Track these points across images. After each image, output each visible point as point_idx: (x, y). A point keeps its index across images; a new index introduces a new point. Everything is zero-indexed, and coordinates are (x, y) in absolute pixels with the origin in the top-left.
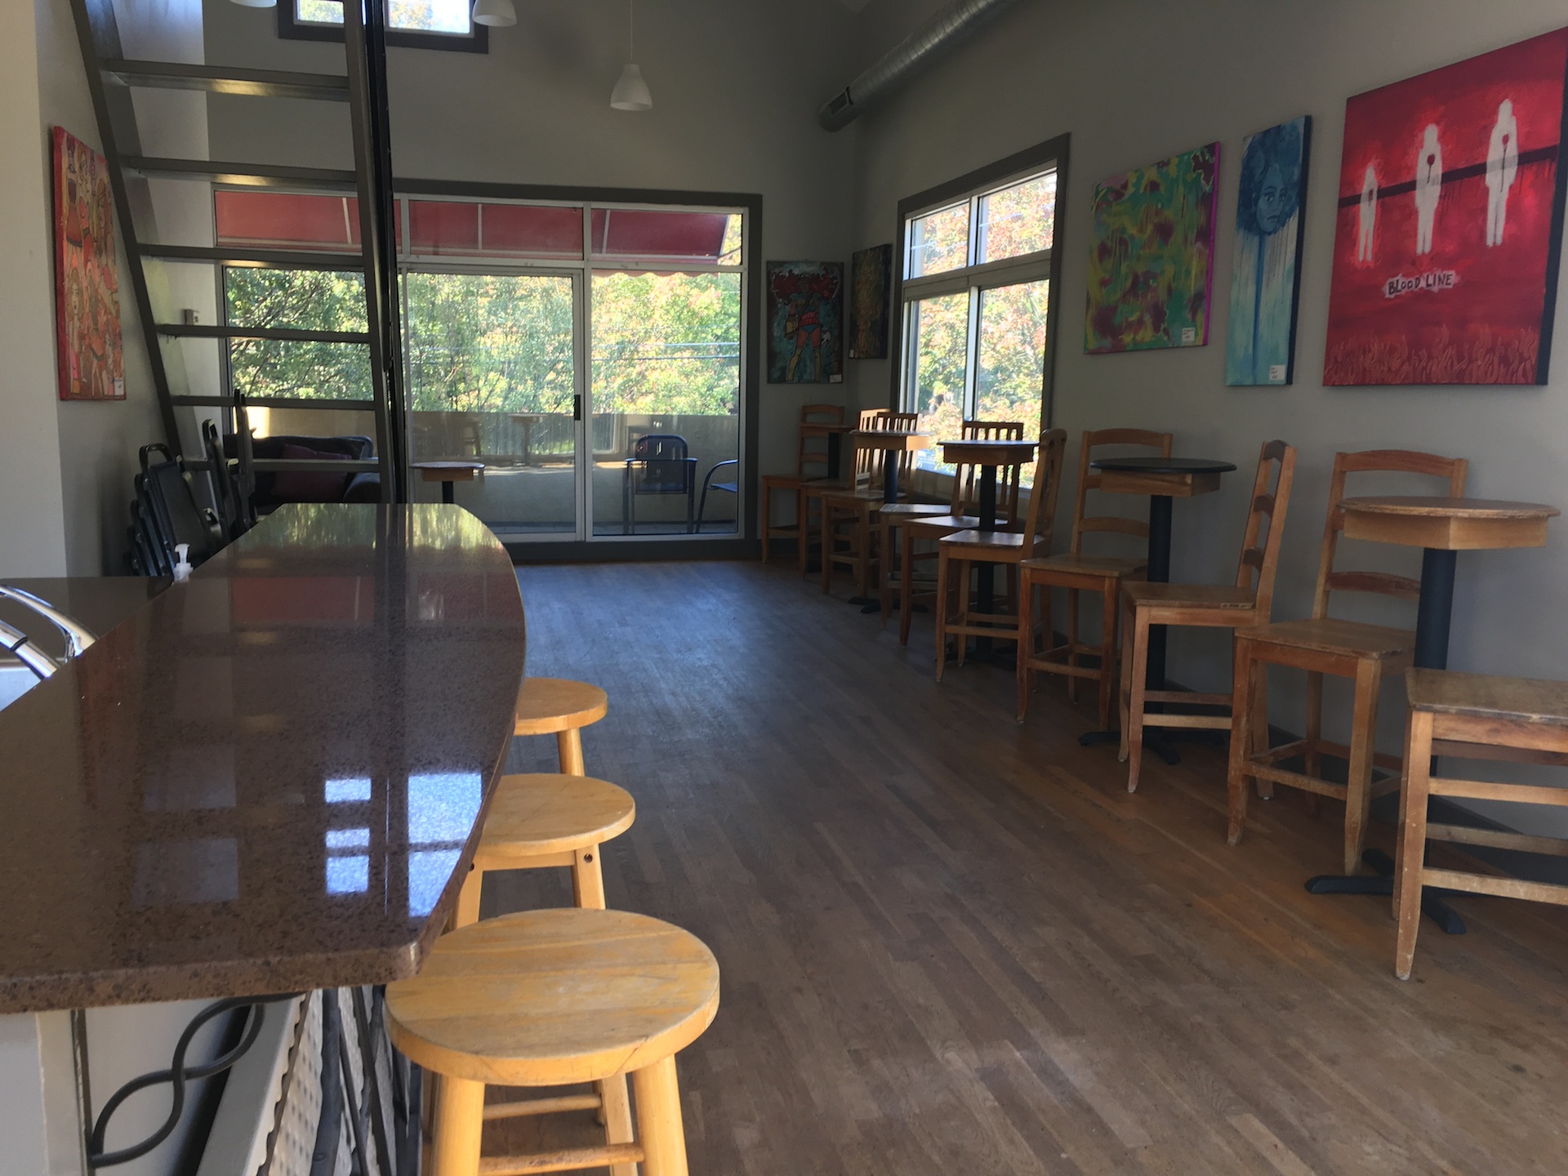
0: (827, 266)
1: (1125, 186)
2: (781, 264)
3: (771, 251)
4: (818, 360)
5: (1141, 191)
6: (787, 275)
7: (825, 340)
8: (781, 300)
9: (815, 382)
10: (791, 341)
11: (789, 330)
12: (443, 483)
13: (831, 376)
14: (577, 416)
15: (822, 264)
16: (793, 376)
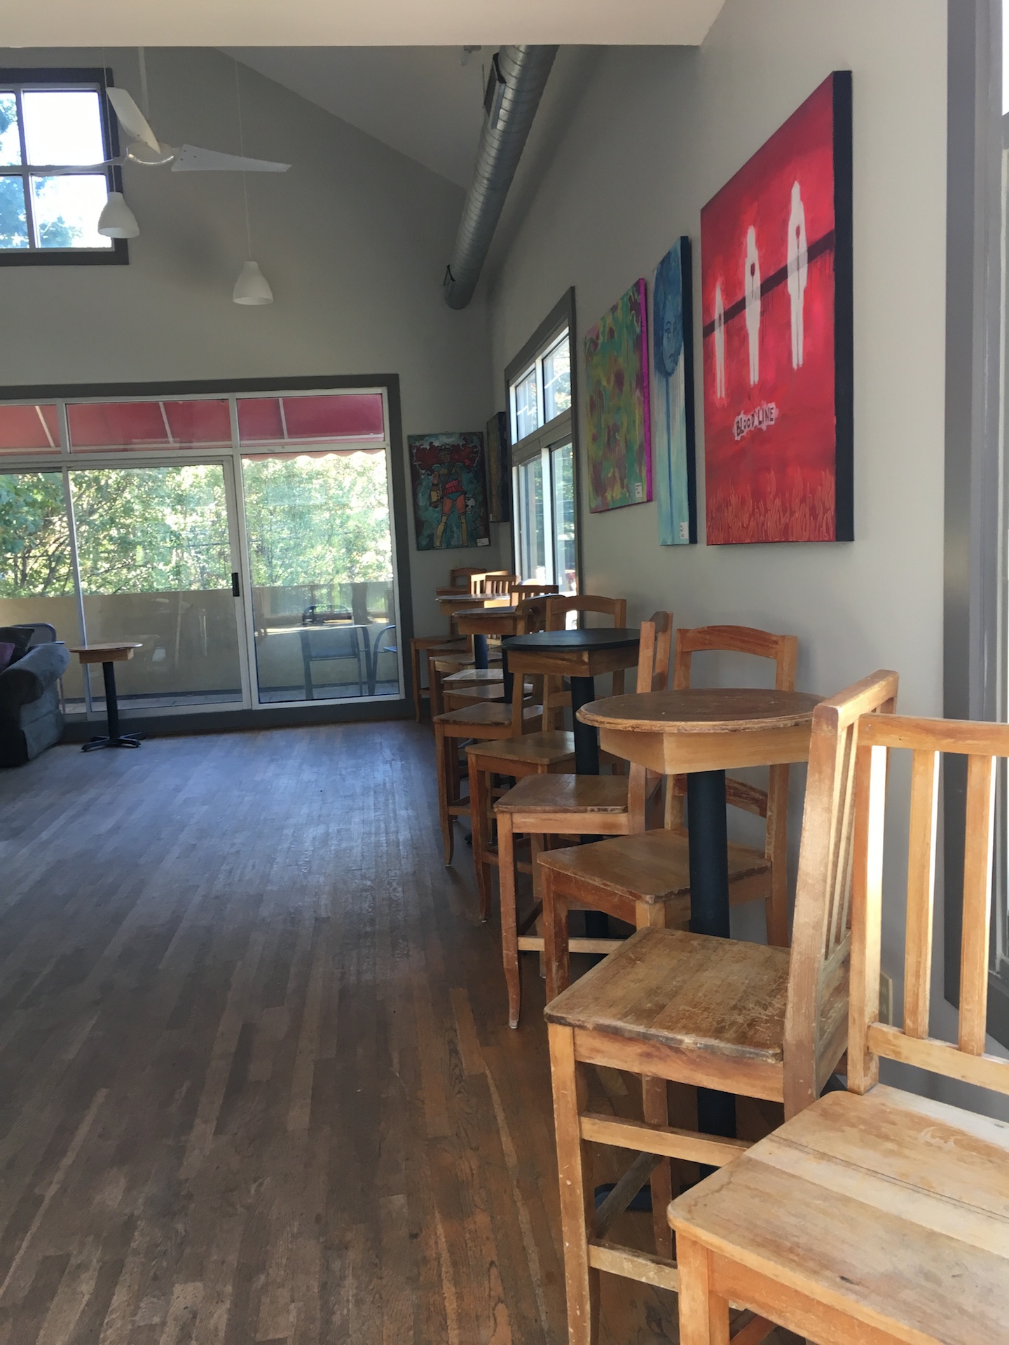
0: (466, 436)
1: (598, 337)
2: (421, 437)
3: (410, 427)
4: (464, 525)
5: (606, 341)
6: (428, 448)
7: (470, 507)
8: (423, 472)
9: (463, 546)
10: (437, 509)
11: (434, 498)
12: (103, 663)
13: (478, 540)
14: (236, 591)
15: (461, 434)
16: (441, 542)
